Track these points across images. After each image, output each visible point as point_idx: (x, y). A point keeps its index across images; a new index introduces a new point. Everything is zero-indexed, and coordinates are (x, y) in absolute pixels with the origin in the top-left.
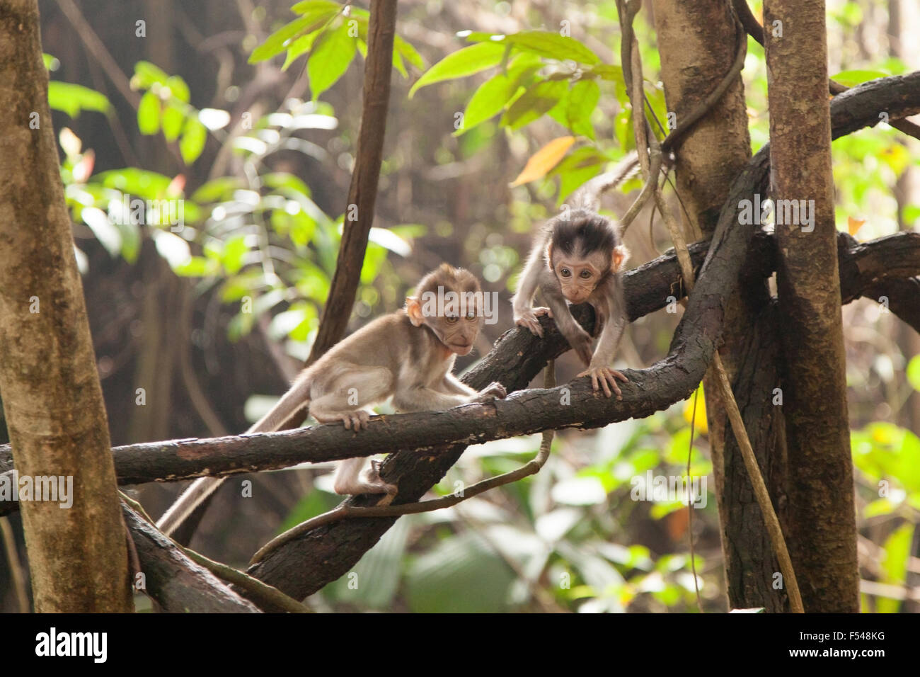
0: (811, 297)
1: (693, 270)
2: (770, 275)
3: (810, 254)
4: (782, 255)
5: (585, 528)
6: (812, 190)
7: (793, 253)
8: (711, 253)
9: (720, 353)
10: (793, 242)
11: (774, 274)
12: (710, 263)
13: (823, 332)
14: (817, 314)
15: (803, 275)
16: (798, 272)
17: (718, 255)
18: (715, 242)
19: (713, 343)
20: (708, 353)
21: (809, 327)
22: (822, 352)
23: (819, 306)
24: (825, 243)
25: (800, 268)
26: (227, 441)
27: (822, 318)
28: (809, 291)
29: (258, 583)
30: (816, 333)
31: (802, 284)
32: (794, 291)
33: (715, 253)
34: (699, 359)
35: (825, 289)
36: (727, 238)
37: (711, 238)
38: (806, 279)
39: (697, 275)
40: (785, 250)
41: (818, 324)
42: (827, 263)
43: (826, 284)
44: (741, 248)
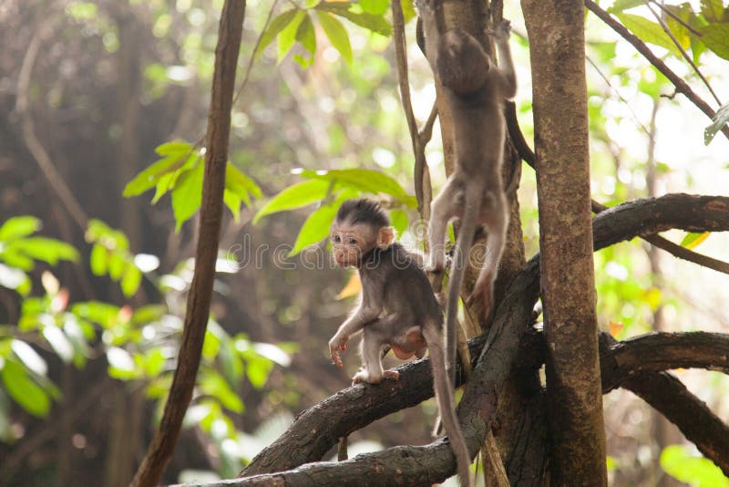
0: (575, 386)
1: (471, 360)
2: (540, 367)
3: (574, 348)
4: (549, 349)
6: (577, 292)
7: (559, 347)
8: (487, 346)
9: (495, 435)
10: (560, 337)
11: (544, 366)
12: (485, 354)
13: (585, 417)
14: (581, 401)
15: (568, 367)
16: (564, 364)
17: (493, 347)
18: (492, 335)
19: (487, 424)
20: (482, 432)
21: (574, 413)
22: (585, 434)
23: (582, 394)
24: (587, 338)
25: (565, 361)
27: (585, 403)
28: (573, 381)
30: (580, 418)
31: (567, 374)
32: (560, 381)
33: (491, 345)
34: (473, 438)
35: (587, 379)
36: (502, 333)
37: (488, 333)
38: (571, 370)
39: (474, 364)
40: (553, 344)
41: (581, 410)
42: (590, 356)
43: (588, 374)
44: (514, 342)
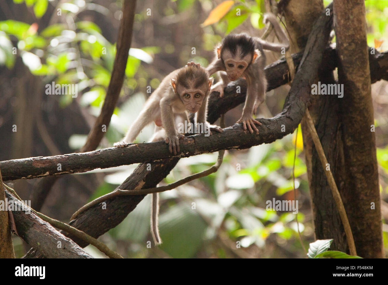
0: (355, 81)
1: (294, 68)
2: (334, 69)
3: (355, 58)
4: (339, 59)
5: (244, 200)
6: (355, 25)
7: (346, 58)
8: (303, 59)
9: (309, 110)
10: (346, 52)
11: (337, 69)
12: (303, 63)
13: (362, 98)
14: (359, 89)
15: (351, 69)
16: (349, 68)
17: (307, 59)
18: (306, 53)
19: (305, 104)
20: (303, 109)
21: (355, 96)
22: (362, 108)
23: (359, 85)
24: (362, 52)
25: (349, 66)
26: (58, 158)
27: (361, 91)
28: (354, 77)
29: (75, 230)
30: (359, 99)
31: (350, 74)
32: (347, 77)
33: (306, 58)
34: (298, 113)
35: (362, 76)
36: (312, 51)
37: (303, 51)
38: (353, 71)
39: (296, 70)
40: (342, 57)
41: (359, 94)
42: (363, 62)
43: (363, 73)
44: (319, 56)
